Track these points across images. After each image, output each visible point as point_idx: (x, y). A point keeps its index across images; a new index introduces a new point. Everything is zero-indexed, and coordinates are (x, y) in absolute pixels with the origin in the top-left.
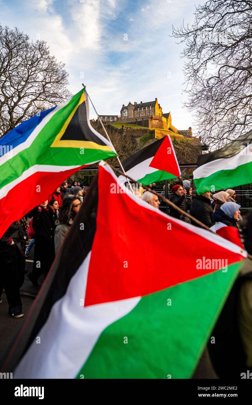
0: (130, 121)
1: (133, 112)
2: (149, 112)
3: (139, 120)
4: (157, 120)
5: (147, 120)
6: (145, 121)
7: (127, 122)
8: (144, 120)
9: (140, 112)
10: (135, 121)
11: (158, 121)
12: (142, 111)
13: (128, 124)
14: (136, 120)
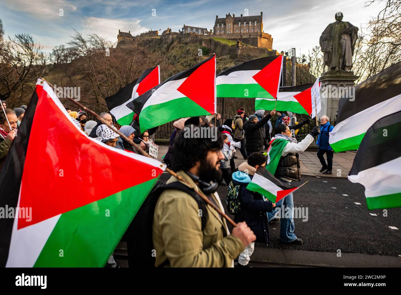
0: (233, 37)
1: (232, 26)
2: (254, 29)
3: (244, 37)
4: (266, 38)
5: (255, 37)
6: (253, 38)
7: (228, 37)
8: (251, 37)
9: (241, 27)
10: (239, 37)
11: (266, 40)
12: (245, 26)
13: (231, 41)
14: (241, 36)
